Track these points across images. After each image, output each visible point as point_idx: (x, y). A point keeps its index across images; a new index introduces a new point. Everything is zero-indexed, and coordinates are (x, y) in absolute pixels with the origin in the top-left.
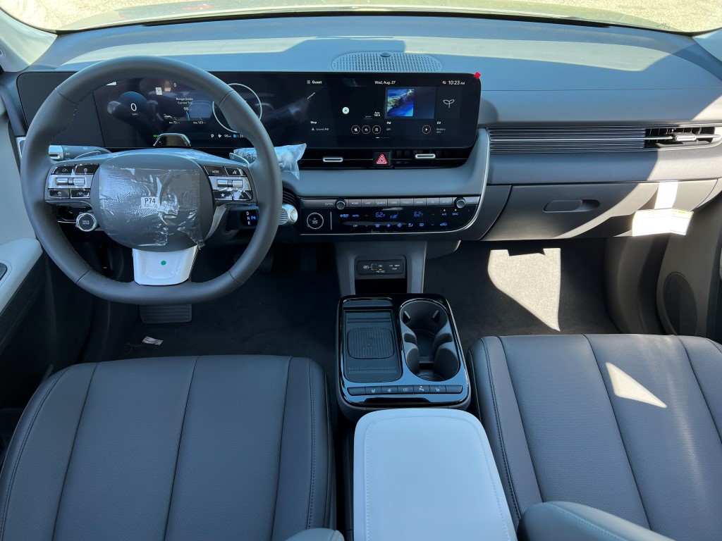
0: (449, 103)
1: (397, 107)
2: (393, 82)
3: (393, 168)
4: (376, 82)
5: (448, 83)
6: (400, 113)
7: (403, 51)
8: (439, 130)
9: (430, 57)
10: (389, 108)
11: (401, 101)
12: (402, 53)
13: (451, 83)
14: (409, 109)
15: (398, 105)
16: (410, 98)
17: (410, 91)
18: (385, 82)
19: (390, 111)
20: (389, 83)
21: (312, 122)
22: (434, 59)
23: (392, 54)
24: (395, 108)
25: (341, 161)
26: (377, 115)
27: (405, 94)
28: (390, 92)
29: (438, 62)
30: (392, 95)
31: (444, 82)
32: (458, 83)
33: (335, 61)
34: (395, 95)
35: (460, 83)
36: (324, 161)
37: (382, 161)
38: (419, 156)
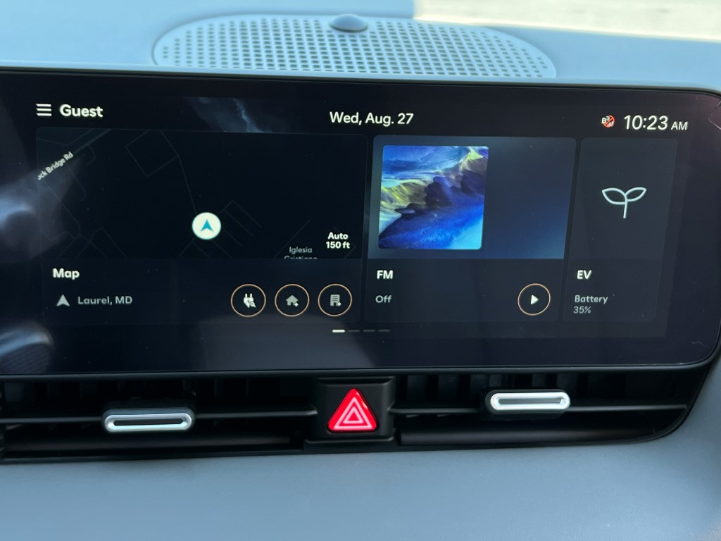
0: (627, 199)
1: (420, 213)
2: (405, 118)
3: (398, 445)
4: (336, 117)
5: (620, 123)
6: (430, 237)
7: (409, 16)
8: (583, 303)
9: (504, 38)
10: (386, 217)
11: (433, 193)
12: (404, 23)
13: (633, 122)
14: (466, 222)
15: (423, 204)
16: (469, 181)
17: (474, 154)
18: (370, 117)
19: (392, 228)
20: (386, 121)
21: (58, 273)
22: (519, 44)
23: (371, 23)
24: (408, 217)
25: (183, 426)
26: (337, 246)
27: (451, 164)
28: (388, 153)
29: (534, 53)
30: (397, 168)
31: (607, 122)
32: (657, 124)
33: (168, 41)
34: (410, 166)
35: (670, 123)
36: (111, 427)
37: (354, 417)
38: (502, 401)
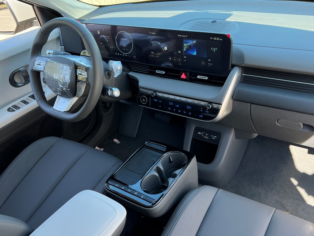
0: (215, 50)
1: (189, 49)
2: (186, 36)
3: (189, 81)
4: (179, 35)
5: (213, 39)
6: (190, 53)
8: (210, 64)
10: (185, 49)
11: (190, 46)
13: (215, 39)
14: (194, 51)
15: (189, 48)
16: (195, 45)
17: (195, 42)
18: (182, 36)
20: (184, 36)
21: (152, 52)
24: (187, 50)
25: (164, 73)
26: (179, 52)
27: (192, 43)
28: (185, 41)
30: (186, 43)
31: (211, 38)
32: (218, 39)
34: (187, 43)
35: (220, 39)
36: (157, 72)
37: (183, 76)
38: (199, 77)
